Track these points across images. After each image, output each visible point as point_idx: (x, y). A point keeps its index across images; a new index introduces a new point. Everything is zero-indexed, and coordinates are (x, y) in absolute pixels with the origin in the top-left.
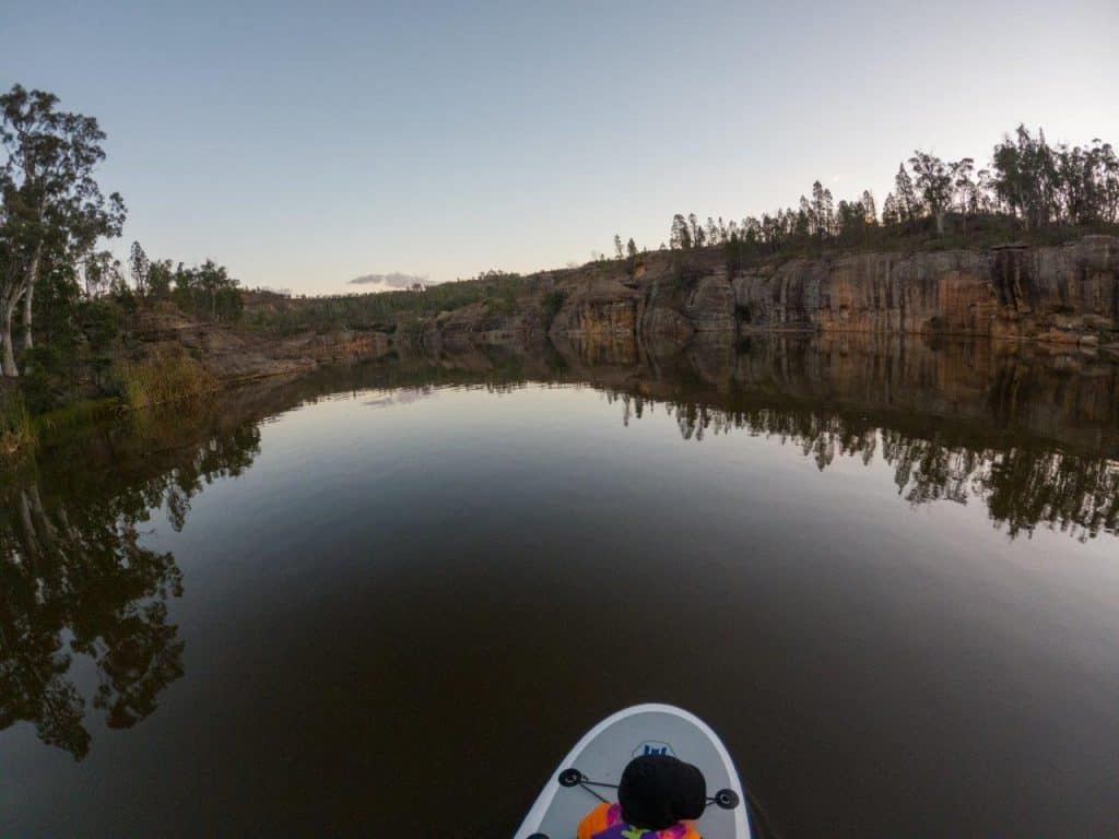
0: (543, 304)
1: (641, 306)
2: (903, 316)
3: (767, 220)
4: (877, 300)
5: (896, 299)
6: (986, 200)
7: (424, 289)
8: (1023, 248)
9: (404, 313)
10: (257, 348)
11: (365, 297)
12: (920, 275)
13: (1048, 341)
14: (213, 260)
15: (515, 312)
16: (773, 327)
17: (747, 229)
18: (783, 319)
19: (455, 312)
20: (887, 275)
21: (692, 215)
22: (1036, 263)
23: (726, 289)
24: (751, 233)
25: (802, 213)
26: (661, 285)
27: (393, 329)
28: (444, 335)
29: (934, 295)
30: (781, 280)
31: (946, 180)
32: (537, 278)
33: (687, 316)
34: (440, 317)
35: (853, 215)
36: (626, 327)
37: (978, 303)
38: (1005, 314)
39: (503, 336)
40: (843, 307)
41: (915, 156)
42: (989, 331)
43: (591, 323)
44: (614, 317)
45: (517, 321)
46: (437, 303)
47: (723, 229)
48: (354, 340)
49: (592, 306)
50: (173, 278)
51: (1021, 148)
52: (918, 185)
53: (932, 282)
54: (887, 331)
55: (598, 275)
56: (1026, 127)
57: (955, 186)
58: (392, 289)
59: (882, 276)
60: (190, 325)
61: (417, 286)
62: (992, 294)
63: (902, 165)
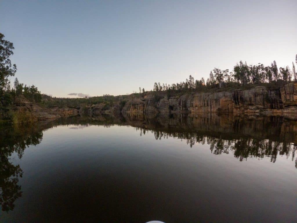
0: (120, 104)
1: (145, 106)
2: (211, 108)
3: (178, 84)
4: (205, 104)
5: (209, 104)
6: (232, 79)
7: (88, 98)
8: (241, 90)
9: (82, 104)
10: (46, 111)
11: (72, 99)
12: (215, 98)
13: (247, 112)
14: (34, 85)
15: (112, 106)
16: (179, 111)
17: (173, 87)
18: (181, 109)
19: (97, 105)
20: (207, 98)
21: (159, 83)
22: (244, 94)
23: (167, 102)
24: (174, 88)
25: (186, 83)
26: (151, 100)
27: (79, 109)
28: (93, 111)
29: (219, 103)
30: (181, 99)
31: (222, 75)
32: (118, 97)
33: (157, 108)
34: (92, 106)
35: (199, 84)
36: (141, 111)
37: (230, 104)
38: (236, 106)
39: (109, 112)
40: (196, 106)
41: (214, 69)
42: (233, 111)
43: (132, 110)
44: (139, 108)
45: (113, 108)
46: (92, 102)
47: (167, 87)
48: (69, 110)
49: (133, 105)
50: (23, 89)
51: (241, 66)
52: (215, 76)
53: (218, 100)
54: (207, 112)
55: (135, 97)
56: (242, 62)
57: (224, 76)
58: (79, 97)
59: (206, 98)
60: (29, 103)
61: (86, 97)
62: (233, 102)
63: (211, 72)
